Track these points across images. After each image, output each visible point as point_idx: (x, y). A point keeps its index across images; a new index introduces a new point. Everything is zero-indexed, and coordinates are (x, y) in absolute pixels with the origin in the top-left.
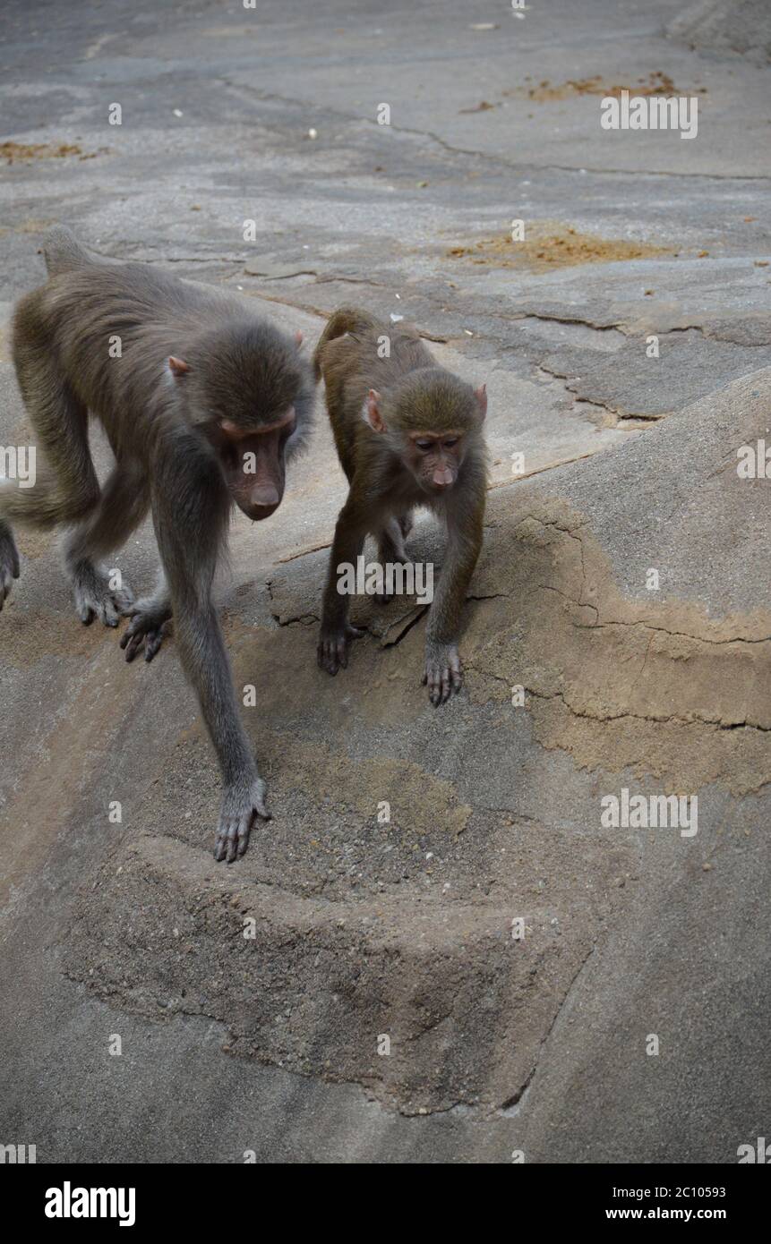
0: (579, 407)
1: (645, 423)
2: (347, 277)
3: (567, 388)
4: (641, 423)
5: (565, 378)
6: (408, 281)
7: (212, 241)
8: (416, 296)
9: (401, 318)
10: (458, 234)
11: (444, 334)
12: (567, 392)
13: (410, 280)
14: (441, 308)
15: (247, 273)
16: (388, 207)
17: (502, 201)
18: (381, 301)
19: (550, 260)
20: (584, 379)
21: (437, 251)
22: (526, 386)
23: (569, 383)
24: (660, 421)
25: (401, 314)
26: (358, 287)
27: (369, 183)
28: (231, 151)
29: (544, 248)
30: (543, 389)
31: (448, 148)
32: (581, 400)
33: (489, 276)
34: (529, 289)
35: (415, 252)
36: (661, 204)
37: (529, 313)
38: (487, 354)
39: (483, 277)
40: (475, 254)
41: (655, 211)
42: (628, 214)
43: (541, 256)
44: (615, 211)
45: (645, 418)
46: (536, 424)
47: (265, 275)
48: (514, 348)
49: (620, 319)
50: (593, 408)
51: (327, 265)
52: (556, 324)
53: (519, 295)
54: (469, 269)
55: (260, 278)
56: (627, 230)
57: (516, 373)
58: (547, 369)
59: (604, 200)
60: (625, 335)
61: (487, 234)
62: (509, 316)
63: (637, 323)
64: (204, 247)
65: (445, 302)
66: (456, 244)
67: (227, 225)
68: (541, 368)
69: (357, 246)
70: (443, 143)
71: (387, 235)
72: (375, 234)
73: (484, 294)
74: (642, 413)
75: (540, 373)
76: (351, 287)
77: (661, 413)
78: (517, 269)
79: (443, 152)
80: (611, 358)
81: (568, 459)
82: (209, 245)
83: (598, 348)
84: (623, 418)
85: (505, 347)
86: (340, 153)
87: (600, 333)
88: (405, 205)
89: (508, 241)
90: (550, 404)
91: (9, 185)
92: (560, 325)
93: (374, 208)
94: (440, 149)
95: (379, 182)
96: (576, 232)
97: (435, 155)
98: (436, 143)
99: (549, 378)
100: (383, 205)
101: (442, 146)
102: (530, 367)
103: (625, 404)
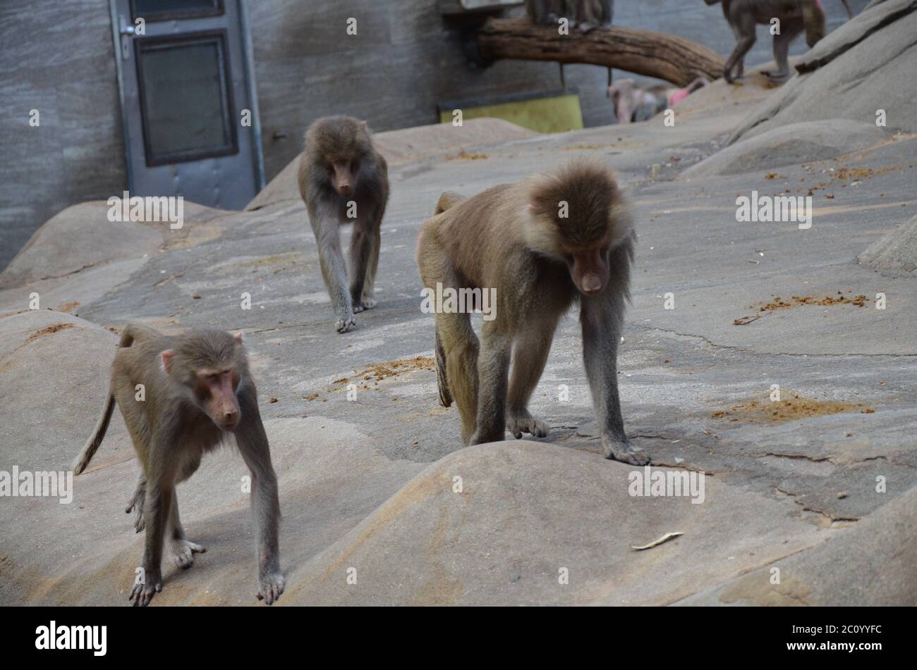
0: (805, 515)
1: (850, 523)
2: (645, 435)
3: (796, 502)
4: (847, 523)
5: (795, 495)
6: (686, 435)
7: (555, 415)
8: (692, 445)
9: (682, 460)
10: (719, 402)
11: (713, 470)
12: (796, 505)
13: (688, 434)
14: (709, 452)
15: (578, 435)
16: (673, 387)
17: (749, 379)
18: (668, 449)
19: (782, 416)
20: (808, 495)
21: (705, 414)
22: (769, 502)
23: (798, 498)
24: (859, 521)
25: (682, 458)
26: (653, 441)
27: (662, 371)
28: (567, 354)
29: (777, 408)
30: (780, 503)
31: (712, 345)
32: (806, 510)
33: (741, 429)
34: (768, 436)
35: (690, 415)
36: (857, 375)
37: (768, 452)
38: (741, 481)
39: (737, 430)
40: (732, 415)
41: (853, 380)
42: (834, 383)
43: (775, 414)
44: (826, 382)
45: (850, 520)
46: (776, 527)
47: (590, 436)
48: (759, 476)
49: (830, 454)
50: (814, 514)
51: (632, 427)
52: (787, 459)
53: (762, 441)
54: (727, 425)
55: (588, 438)
56: (834, 394)
57: (761, 493)
58: (781, 489)
59: (819, 375)
60: (834, 464)
61: (739, 401)
62: (755, 455)
63: (842, 456)
65: (712, 448)
66: (718, 409)
68: (779, 490)
69: (652, 413)
70: (709, 342)
71: (672, 404)
72: (664, 405)
73: (737, 441)
74: (848, 516)
75: (778, 492)
76: (648, 441)
77: (860, 516)
78: (759, 423)
79: (709, 348)
80: (826, 480)
81: (799, 550)
82: (552, 417)
83: (816, 474)
84: (835, 520)
85: (753, 476)
86: (641, 352)
87: (817, 464)
88: (684, 385)
89: (753, 405)
90: (785, 513)
91: (420, 385)
92: (790, 460)
93: (663, 388)
94: (708, 346)
95: (667, 370)
96: (799, 396)
97: (703, 350)
98: (705, 342)
99: (784, 496)
100: (670, 385)
101: (709, 344)
102: (771, 489)
103: (836, 511)
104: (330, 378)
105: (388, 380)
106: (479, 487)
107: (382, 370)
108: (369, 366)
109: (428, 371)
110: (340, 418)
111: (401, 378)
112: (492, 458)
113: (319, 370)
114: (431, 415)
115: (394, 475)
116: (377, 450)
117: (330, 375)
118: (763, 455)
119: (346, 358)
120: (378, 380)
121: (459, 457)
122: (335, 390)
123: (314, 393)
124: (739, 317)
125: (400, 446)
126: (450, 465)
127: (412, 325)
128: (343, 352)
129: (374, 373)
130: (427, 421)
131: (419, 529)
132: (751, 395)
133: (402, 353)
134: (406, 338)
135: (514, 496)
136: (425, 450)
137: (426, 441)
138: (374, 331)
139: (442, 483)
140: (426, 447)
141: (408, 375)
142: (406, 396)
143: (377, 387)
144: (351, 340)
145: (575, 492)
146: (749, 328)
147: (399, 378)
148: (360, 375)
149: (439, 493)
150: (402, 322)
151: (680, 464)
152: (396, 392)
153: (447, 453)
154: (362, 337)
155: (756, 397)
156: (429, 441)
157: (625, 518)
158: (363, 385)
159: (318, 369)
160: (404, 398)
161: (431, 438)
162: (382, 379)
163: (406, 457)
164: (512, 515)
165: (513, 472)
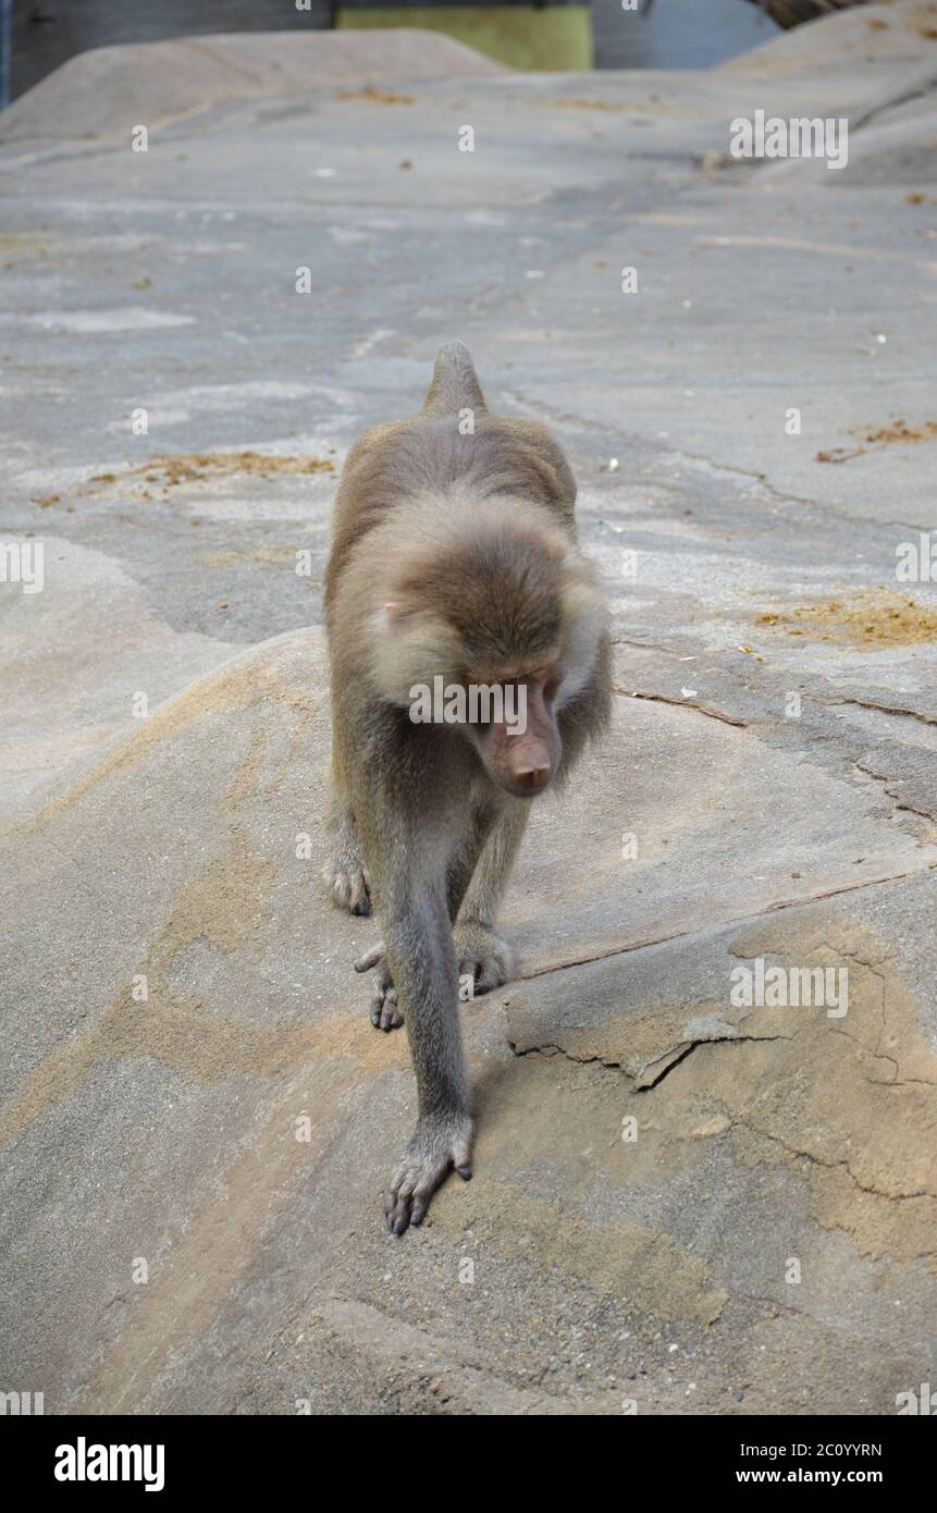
0: (898, 816)
2: (635, 640)
3: (887, 792)
5: (885, 779)
6: (710, 649)
8: (715, 669)
9: (694, 693)
10: (773, 598)
11: (744, 717)
12: (886, 797)
14: (744, 685)
16: (693, 559)
17: (830, 561)
18: (672, 671)
19: (880, 636)
20: (908, 781)
21: (745, 616)
22: (838, 786)
23: (890, 785)
25: (694, 689)
26: (647, 653)
27: (678, 529)
29: (874, 621)
30: (857, 791)
31: (774, 493)
32: (902, 808)
33: (804, 651)
34: (851, 669)
35: (719, 615)
37: (847, 698)
38: (793, 744)
39: (798, 650)
40: (792, 622)
43: (869, 630)
46: (846, 833)
48: (826, 739)
50: (915, 818)
52: (880, 714)
53: (839, 676)
54: (782, 641)
57: (826, 769)
58: (863, 766)
61: (808, 599)
62: (824, 700)
65: (749, 678)
66: (770, 609)
68: (857, 766)
69: (652, 603)
70: (769, 486)
71: (688, 592)
72: (673, 591)
73: (796, 671)
75: (856, 771)
76: (638, 653)
78: (840, 645)
79: (767, 498)
81: (880, 878)
83: (927, 746)
85: (816, 737)
86: (644, 490)
87: (933, 728)
88: (714, 558)
89: (832, 610)
90: (864, 809)
91: (244, 503)
92: (884, 716)
93: (677, 559)
94: (764, 494)
95: (687, 528)
96: (915, 604)
97: (757, 500)
98: (761, 486)
99: (866, 778)
100: (688, 557)
101: (767, 490)
102: (845, 763)
104: (85, 470)
105: (187, 487)
107: (178, 468)
108: (155, 456)
109: (260, 479)
110: (95, 545)
111: (211, 487)
113: (64, 455)
114: (257, 560)
115: (178, 659)
116: (153, 610)
117: (85, 465)
118: (837, 701)
119: (115, 439)
120: (169, 485)
121: (297, 642)
122: (92, 493)
123: (53, 494)
124: (827, 447)
125: (196, 609)
126: (280, 654)
127: (242, 393)
128: (113, 426)
129: (164, 470)
130: (249, 568)
131: (210, 761)
132: (832, 590)
133: (218, 441)
134: (228, 414)
136: (240, 622)
137: (242, 605)
138: (173, 395)
139: (261, 684)
140: (240, 615)
141: (225, 482)
142: (214, 519)
143: (166, 497)
144: (130, 406)
146: (841, 470)
147: (206, 486)
148: (138, 472)
149: (255, 702)
150: (221, 382)
151: (688, 699)
152: (200, 509)
153: (278, 631)
154: (149, 403)
155: (839, 596)
156: (248, 605)
158: (142, 491)
159: (64, 451)
160: (211, 523)
161: (251, 601)
162: (176, 483)
163: (202, 629)
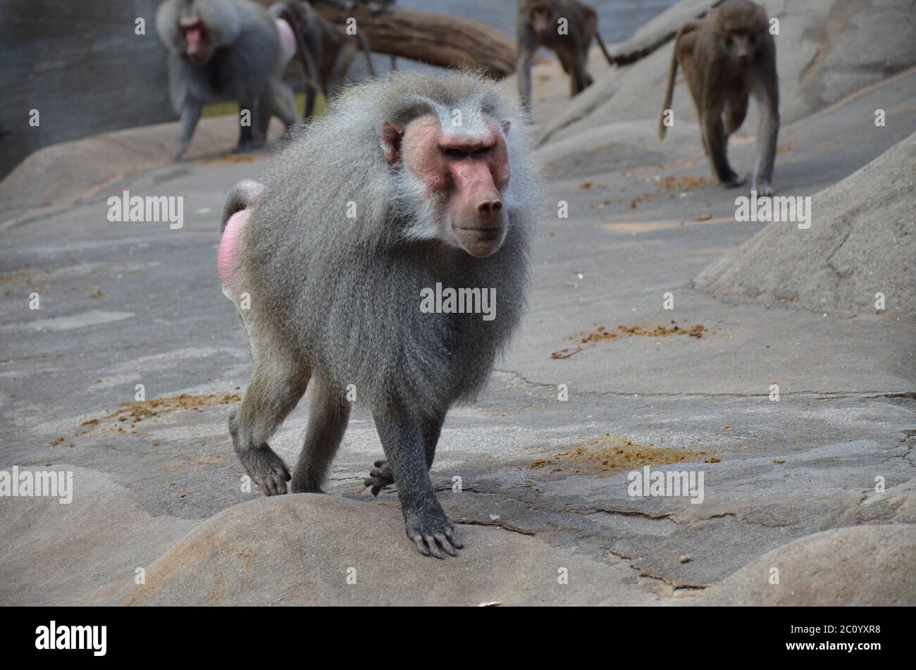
0: (642, 581)
1: (695, 592)
3: (632, 567)
4: (692, 592)
5: (630, 558)
6: (501, 488)
7: (347, 464)
8: (509, 499)
9: (498, 517)
10: (539, 449)
11: (532, 528)
12: (632, 570)
13: (504, 487)
14: (530, 507)
16: (483, 431)
17: (572, 421)
18: (481, 504)
19: (613, 466)
20: (645, 558)
21: (524, 463)
22: (600, 566)
23: (633, 562)
24: (708, 589)
25: (498, 514)
27: (468, 412)
29: (608, 457)
30: (613, 568)
31: (527, 382)
32: (643, 576)
33: (565, 482)
34: (598, 489)
35: (506, 465)
36: (698, 418)
37: (599, 508)
38: (567, 542)
39: (561, 481)
40: (554, 464)
41: (693, 423)
42: (672, 427)
43: (605, 463)
44: (662, 426)
45: (695, 588)
46: (609, 596)
48: (588, 537)
49: (671, 510)
50: (653, 581)
51: (438, 478)
52: (620, 516)
53: (590, 495)
54: (550, 476)
56: (672, 440)
57: (591, 556)
58: (615, 552)
59: (654, 418)
60: (675, 522)
61: (563, 448)
62: (584, 512)
63: (684, 513)
64: (340, 468)
65: (532, 503)
66: (539, 457)
67: (358, 450)
68: (611, 552)
69: (462, 462)
70: (524, 379)
71: (484, 452)
72: (474, 452)
73: (562, 495)
74: (692, 584)
75: (610, 555)
77: (707, 583)
78: (588, 475)
79: (524, 386)
80: (666, 541)
82: (344, 466)
83: (654, 534)
84: (677, 588)
85: (581, 536)
87: (656, 522)
88: (497, 428)
89: (579, 453)
90: (619, 579)
91: (185, 428)
92: (624, 517)
93: (473, 431)
94: (522, 383)
95: (475, 411)
96: (632, 443)
97: (516, 388)
98: (519, 379)
99: (618, 559)
100: (480, 429)
101: (523, 381)
102: (603, 550)
103: (678, 577)
104: (78, 419)
105: (146, 422)
106: (260, 548)
107: (139, 410)
108: (123, 404)
109: (194, 411)
110: (92, 466)
111: (162, 420)
112: (276, 514)
113: (63, 410)
114: (200, 463)
115: (157, 534)
116: (136, 504)
117: (77, 415)
118: (592, 511)
119: (95, 396)
120: (135, 422)
121: (236, 514)
122: (84, 433)
123: (59, 437)
124: (557, 350)
125: (165, 500)
126: (226, 522)
127: (173, 357)
128: (92, 388)
129: (130, 413)
130: (195, 470)
131: (189, 597)
132: (576, 440)
133: (163, 390)
134: (166, 372)
135: (301, 559)
136: (194, 505)
137: (195, 494)
138: (127, 363)
139: (217, 543)
140: (194, 501)
141: (171, 416)
142: (168, 441)
143: (134, 429)
144: (100, 375)
145: (373, 555)
146: (569, 362)
147: (159, 420)
148: (113, 416)
149: (214, 555)
150: (160, 352)
151: (495, 521)
152: (157, 435)
153: (220, 509)
154: (113, 371)
155: (582, 443)
156: (198, 494)
157: (432, 585)
158: (117, 428)
159: (62, 408)
160: (166, 443)
161: (200, 491)
162: (139, 420)
163: (170, 513)
164: (300, 581)
165: (301, 531)
